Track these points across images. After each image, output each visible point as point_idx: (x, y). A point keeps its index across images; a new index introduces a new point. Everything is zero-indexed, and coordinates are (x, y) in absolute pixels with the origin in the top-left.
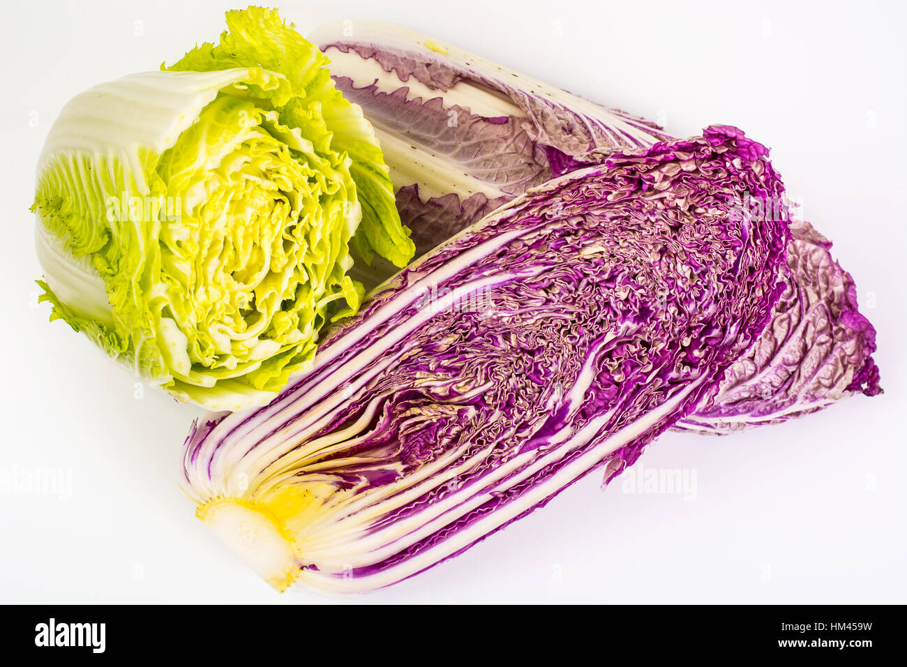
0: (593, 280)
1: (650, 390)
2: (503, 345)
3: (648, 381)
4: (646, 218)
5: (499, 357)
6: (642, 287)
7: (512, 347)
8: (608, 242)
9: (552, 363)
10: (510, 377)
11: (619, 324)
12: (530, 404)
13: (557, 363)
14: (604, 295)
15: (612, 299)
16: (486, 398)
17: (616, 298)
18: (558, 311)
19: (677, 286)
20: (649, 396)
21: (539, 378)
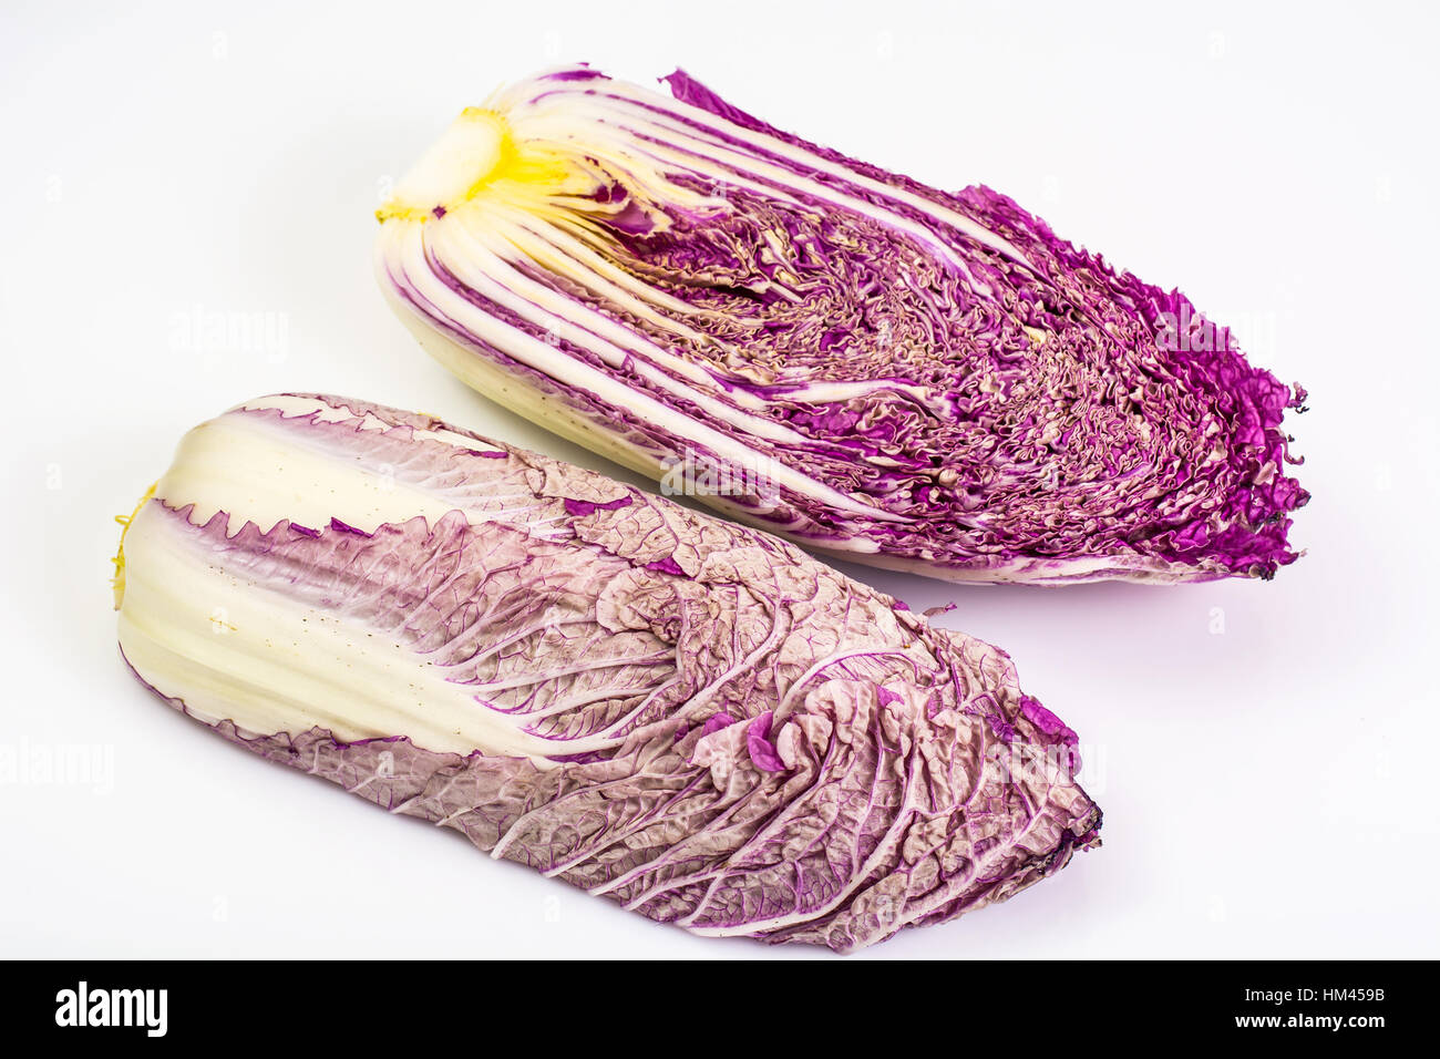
0: (997, 344)
1: (857, 470)
2: (862, 293)
3: (869, 459)
4: (1103, 367)
5: (843, 294)
6: (1009, 396)
7: (863, 302)
8: (1055, 342)
9: (858, 347)
10: (819, 315)
11: (945, 393)
12: (787, 348)
13: (859, 353)
14: (980, 363)
15: (979, 372)
16: (776, 304)
17: (981, 377)
18: (936, 326)
19: (1026, 431)
20: (847, 474)
21: (828, 344)
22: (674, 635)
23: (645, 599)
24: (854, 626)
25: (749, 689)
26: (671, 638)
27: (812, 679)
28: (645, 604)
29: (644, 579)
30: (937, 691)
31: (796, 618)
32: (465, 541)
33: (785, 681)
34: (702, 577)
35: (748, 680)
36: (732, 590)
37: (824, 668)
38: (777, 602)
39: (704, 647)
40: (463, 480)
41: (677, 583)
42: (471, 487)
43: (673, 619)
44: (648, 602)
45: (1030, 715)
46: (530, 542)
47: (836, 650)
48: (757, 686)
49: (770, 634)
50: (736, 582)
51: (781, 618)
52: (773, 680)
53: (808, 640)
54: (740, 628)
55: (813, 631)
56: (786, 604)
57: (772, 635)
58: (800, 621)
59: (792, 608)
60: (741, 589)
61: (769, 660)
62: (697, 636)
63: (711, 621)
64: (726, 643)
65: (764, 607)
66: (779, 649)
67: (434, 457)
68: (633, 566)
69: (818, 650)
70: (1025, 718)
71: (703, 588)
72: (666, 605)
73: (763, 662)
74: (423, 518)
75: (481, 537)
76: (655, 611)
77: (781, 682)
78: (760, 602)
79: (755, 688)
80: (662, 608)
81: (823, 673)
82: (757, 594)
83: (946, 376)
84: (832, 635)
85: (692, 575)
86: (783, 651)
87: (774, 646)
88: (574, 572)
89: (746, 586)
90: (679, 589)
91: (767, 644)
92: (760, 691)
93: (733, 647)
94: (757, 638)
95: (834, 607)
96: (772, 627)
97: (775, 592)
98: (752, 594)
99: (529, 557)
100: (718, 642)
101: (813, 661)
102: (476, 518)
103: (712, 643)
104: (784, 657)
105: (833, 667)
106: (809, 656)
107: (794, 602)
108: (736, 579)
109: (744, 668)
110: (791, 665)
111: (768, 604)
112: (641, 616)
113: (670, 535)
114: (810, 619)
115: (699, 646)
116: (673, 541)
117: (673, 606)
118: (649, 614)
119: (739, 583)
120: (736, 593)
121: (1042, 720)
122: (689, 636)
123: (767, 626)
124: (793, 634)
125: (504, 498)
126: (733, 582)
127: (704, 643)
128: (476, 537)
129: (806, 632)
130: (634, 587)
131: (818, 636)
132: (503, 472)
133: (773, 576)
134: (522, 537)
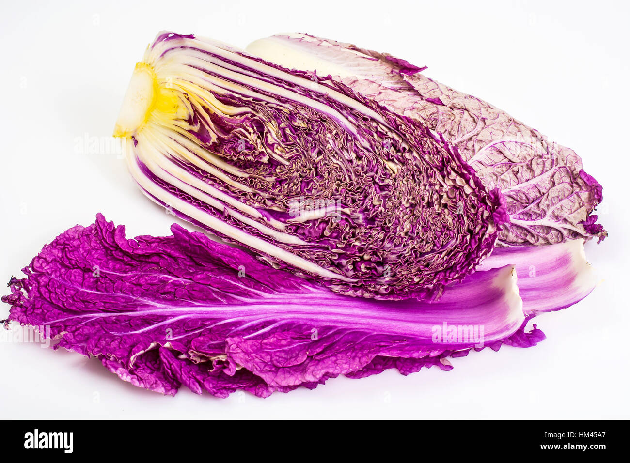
0: (376, 178)
1: (328, 256)
2: (314, 154)
3: (333, 250)
4: (426, 183)
5: (305, 157)
6: (386, 208)
7: (314, 160)
8: (402, 172)
9: (317, 189)
10: (297, 171)
11: (358, 211)
12: (287, 193)
14: (370, 191)
15: (370, 196)
16: (279, 167)
17: (372, 199)
18: (348, 171)
19: (396, 228)
20: (325, 257)
21: (304, 188)
22: (434, 126)
23: (424, 111)
24: (511, 131)
25: (463, 148)
26: (433, 127)
27: (490, 147)
28: (424, 113)
29: (425, 104)
30: (543, 161)
31: (487, 124)
32: (355, 85)
33: (479, 147)
34: (450, 105)
35: (463, 144)
36: (462, 111)
37: (496, 144)
38: (480, 118)
39: (446, 130)
40: (358, 65)
41: (439, 106)
42: (360, 68)
43: (435, 119)
44: (425, 112)
45: (583, 177)
46: (381, 87)
47: (502, 138)
48: (467, 147)
49: (474, 128)
50: (464, 109)
51: (480, 124)
52: (473, 146)
53: (491, 133)
54: (462, 124)
55: (493, 130)
56: (484, 120)
57: (475, 129)
58: (488, 126)
59: (486, 121)
60: (465, 112)
61: (473, 138)
62: (444, 126)
63: (450, 121)
64: (455, 129)
65: (474, 119)
66: (478, 134)
67: (348, 57)
68: (422, 99)
69: (494, 137)
70: (580, 178)
71: (450, 110)
72: (433, 114)
73: (470, 139)
74: (339, 76)
75: (362, 84)
76: (427, 115)
77: (477, 147)
78: (472, 117)
79: (465, 148)
80: (431, 115)
81: (495, 146)
82: (472, 114)
83: (357, 200)
84: (501, 132)
85: (445, 104)
86: (479, 135)
87: (476, 133)
88: (397, 100)
89: (468, 111)
90: (439, 108)
91: (473, 132)
92: (468, 150)
93: (458, 132)
94: (469, 130)
95: (504, 124)
96: (476, 127)
97: (480, 115)
98: (470, 114)
99: (380, 92)
100: (452, 129)
101: (491, 141)
102: (360, 78)
103: (450, 129)
104: (479, 138)
105: (499, 144)
106: (490, 139)
107: (487, 119)
108: (464, 108)
109: (462, 140)
110: (482, 141)
111: (476, 118)
112: (422, 118)
113: (440, 92)
114: (493, 126)
115: (445, 130)
116: (441, 94)
117: (436, 115)
118: (425, 117)
119: (465, 110)
120: (463, 113)
121: (588, 180)
122: (441, 126)
123: (474, 126)
124: (484, 129)
125: (373, 73)
126: (463, 109)
127: (446, 128)
128: (360, 84)
129: (490, 129)
130: (421, 107)
131: (495, 132)
132: (376, 65)
133: (480, 110)
134: (378, 86)
